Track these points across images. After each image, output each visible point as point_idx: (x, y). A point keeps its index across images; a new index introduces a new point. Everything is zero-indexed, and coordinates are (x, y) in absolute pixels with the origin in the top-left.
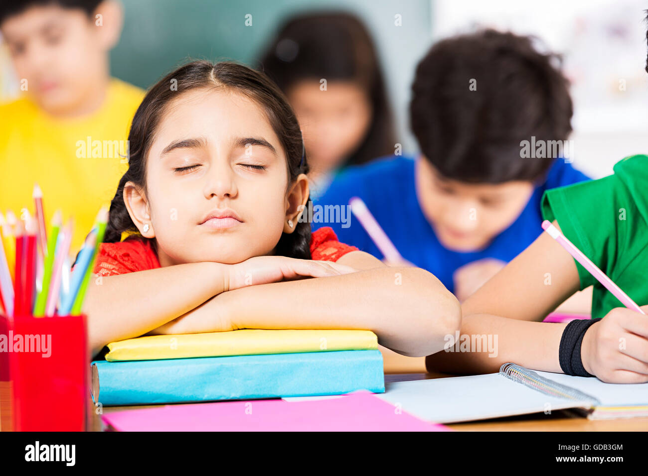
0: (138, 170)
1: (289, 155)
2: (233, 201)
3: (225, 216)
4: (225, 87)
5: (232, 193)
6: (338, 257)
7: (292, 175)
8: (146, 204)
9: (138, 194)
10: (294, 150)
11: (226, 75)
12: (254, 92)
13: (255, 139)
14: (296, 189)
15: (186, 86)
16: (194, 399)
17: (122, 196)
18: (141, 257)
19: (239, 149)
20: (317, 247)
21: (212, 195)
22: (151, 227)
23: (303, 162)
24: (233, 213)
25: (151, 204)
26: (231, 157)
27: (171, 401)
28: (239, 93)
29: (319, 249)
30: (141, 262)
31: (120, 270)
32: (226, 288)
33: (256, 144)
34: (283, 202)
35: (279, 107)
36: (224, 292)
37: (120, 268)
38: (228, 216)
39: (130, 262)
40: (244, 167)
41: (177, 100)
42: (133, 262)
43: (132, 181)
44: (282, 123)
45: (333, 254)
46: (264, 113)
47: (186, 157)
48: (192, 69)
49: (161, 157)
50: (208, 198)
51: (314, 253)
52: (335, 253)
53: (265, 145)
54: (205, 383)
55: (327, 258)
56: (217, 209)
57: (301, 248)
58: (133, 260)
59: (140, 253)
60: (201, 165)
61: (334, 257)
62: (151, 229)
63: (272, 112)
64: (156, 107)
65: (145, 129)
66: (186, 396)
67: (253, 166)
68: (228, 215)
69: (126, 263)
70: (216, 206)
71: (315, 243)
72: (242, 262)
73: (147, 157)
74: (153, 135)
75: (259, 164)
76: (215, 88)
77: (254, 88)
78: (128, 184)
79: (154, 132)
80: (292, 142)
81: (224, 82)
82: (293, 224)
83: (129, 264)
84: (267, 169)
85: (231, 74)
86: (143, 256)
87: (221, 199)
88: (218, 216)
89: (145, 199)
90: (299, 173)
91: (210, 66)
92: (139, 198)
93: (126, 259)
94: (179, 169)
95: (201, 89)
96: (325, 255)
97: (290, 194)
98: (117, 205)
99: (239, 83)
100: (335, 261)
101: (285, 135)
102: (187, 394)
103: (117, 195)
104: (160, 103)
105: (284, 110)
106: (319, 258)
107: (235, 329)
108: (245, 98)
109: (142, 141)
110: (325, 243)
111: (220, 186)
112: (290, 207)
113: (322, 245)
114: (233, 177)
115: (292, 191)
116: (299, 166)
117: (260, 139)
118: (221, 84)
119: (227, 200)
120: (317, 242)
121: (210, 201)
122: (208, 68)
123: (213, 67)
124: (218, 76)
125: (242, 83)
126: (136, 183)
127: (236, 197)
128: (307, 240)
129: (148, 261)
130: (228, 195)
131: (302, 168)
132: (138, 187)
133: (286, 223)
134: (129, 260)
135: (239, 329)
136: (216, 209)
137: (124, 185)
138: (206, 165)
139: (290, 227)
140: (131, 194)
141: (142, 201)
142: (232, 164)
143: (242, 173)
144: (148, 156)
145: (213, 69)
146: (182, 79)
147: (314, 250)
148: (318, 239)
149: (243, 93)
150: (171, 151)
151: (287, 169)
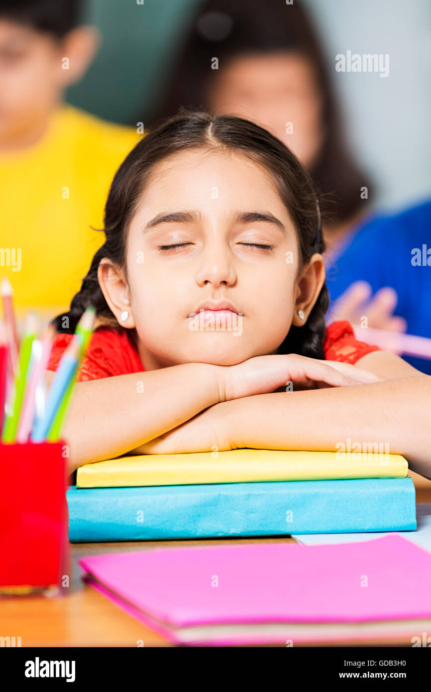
0: (117, 245)
1: (301, 231)
2: (231, 290)
3: (221, 308)
4: (225, 148)
5: (230, 280)
6: (357, 358)
7: (304, 256)
8: (125, 286)
9: (116, 273)
10: (308, 226)
11: (227, 133)
12: (261, 155)
13: (260, 213)
14: (309, 272)
15: (178, 146)
16: (185, 535)
17: (97, 274)
18: (115, 352)
19: (240, 226)
20: (331, 345)
21: (206, 282)
22: (131, 314)
23: (319, 239)
24: (229, 304)
25: (131, 287)
26: (230, 236)
27: (157, 537)
28: (242, 157)
29: (334, 348)
30: (117, 360)
31: (91, 369)
32: (222, 398)
33: (261, 220)
34: (293, 290)
35: (291, 173)
36: (219, 402)
37: (91, 366)
38: (224, 308)
39: (103, 359)
40: (246, 246)
41: (166, 163)
42: (106, 359)
43: (109, 257)
44: (294, 192)
45: (350, 355)
46: (272, 181)
47: (175, 233)
48: (185, 124)
49: (145, 232)
50: (200, 286)
51: (328, 353)
52: (354, 353)
53: (272, 221)
54: (199, 516)
55: (343, 359)
56: (212, 300)
57: (313, 346)
58: (107, 357)
59: (115, 347)
60: (193, 244)
61: (352, 357)
62: (131, 319)
63: (281, 180)
64: (139, 171)
65: (126, 196)
66: (175, 531)
67: (258, 246)
68: (224, 306)
69: (98, 361)
70: (210, 296)
71: (329, 340)
72: (239, 363)
73: (129, 230)
74: (136, 205)
75: (265, 243)
76: (214, 149)
77: (261, 149)
78: (104, 261)
79: (137, 201)
80: (305, 216)
81: (224, 141)
82: (305, 315)
83: (102, 361)
84: (274, 250)
85: (233, 131)
86: (119, 351)
87: (217, 287)
88: (212, 308)
89: (124, 281)
90: (313, 253)
91: (208, 120)
92: (117, 279)
93: (99, 355)
94: (165, 248)
95: (196, 150)
96: (341, 356)
97: (301, 277)
98: (90, 286)
99: (241, 144)
100: (353, 362)
101: (296, 208)
102: (177, 529)
103: (89, 273)
104: (145, 166)
105: (296, 176)
106: (334, 358)
107: (234, 448)
108: (249, 163)
109: (123, 209)
110: (342, 340)
111: (216, 272)
112: (301, 294)
113: (337, 343)
114: (232, 259)
115: (304, 275)
116: (313, 244)
117: (266, 214)
118: (219, 144)
119: (223, 288)
120: (332, 339)
121: (202, 288)
122: (204, 123)
123: (211, 121)
124: (216, 133)
125: (245, 143)
126: (114, 261)
127: (234, 285)
128: (320, 338)
129: (124, 358)
130: (225, 283)
131: (316, 246)
132: (116, 266)
133: (296, 314)
134: (101, 356)
135: (238, 449)
136: (210, 299)
137: (99, 261)
138: (199, 244)
139: (301, 319)
140: (107, 273)
141: (121, 282)
142: (231, 243)
143: (243, 254)
144: (129, 228)
145: (211, 124)
146: (174, 136)
147: (328, 349)
148: (333, 336)
149: (247, 156)
150: (157, 226)
151: (299, 249)
